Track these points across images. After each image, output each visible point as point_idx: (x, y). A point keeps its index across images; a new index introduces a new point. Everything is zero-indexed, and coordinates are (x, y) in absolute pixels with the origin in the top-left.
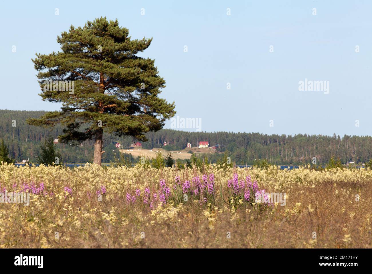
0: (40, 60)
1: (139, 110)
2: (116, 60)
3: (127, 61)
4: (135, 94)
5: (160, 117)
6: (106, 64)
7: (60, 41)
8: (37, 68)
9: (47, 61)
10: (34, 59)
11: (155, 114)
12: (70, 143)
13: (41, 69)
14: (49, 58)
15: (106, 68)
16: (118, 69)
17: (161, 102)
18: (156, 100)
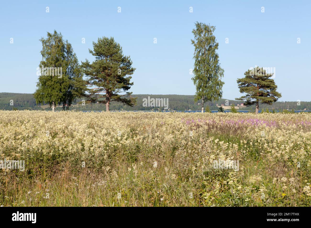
0: (239, 80)
1: (269, 95)
2: (263, 80)
3: (266, 80)
4: (269, 91)
5: (276, 97)
6: (261, 81)
7: (245, 74)
8: (238, 83)
9: (242, 80)
10: (237, 80)
11: (274, 96)
12: (247, 105)
13: (239, 83)
14: (242, 79)
15: (261, 82)
16: (264, 83)
17: (277, 93)
18: (275, 92)
